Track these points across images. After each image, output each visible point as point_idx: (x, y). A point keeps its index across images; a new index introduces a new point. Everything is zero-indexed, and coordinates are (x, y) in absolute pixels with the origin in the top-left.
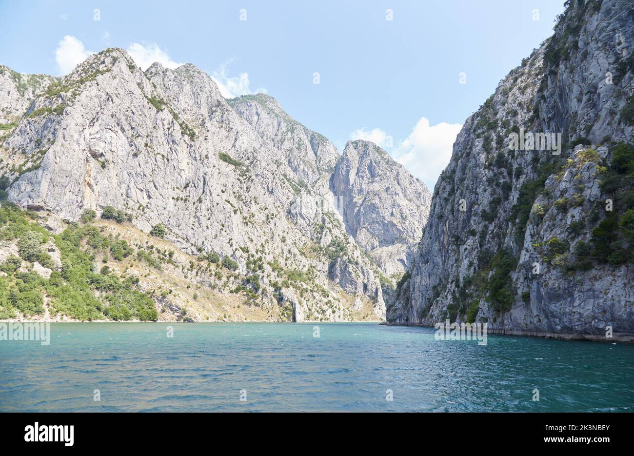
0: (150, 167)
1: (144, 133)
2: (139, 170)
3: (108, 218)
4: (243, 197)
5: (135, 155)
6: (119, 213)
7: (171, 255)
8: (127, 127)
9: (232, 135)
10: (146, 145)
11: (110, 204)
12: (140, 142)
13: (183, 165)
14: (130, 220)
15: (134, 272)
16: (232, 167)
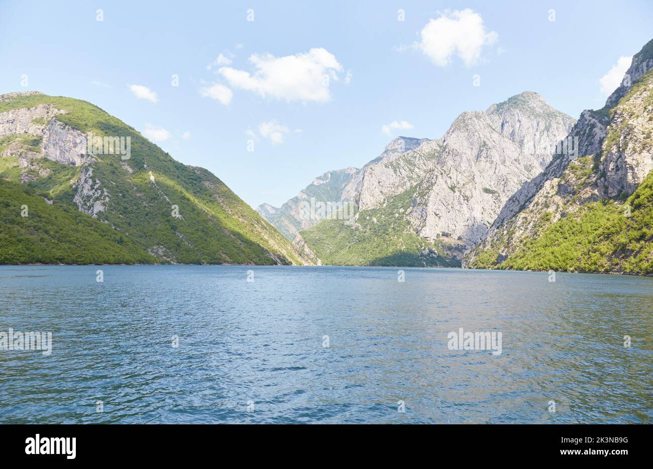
0: (454, 215)
1: (450, 203)
2: (451, 217)
3: (444, 236)
4: (497, 212)
5: (449, 212)
6: (447, 233)
7: (465, 246)
8: (445, 203)
9: (493, 165)
10: (452, 207)
11: (443, 231)
12: (450, 207)
13: (466, 212)
14: (450, 235)
15: (455, 254)
16: (491, 195)
